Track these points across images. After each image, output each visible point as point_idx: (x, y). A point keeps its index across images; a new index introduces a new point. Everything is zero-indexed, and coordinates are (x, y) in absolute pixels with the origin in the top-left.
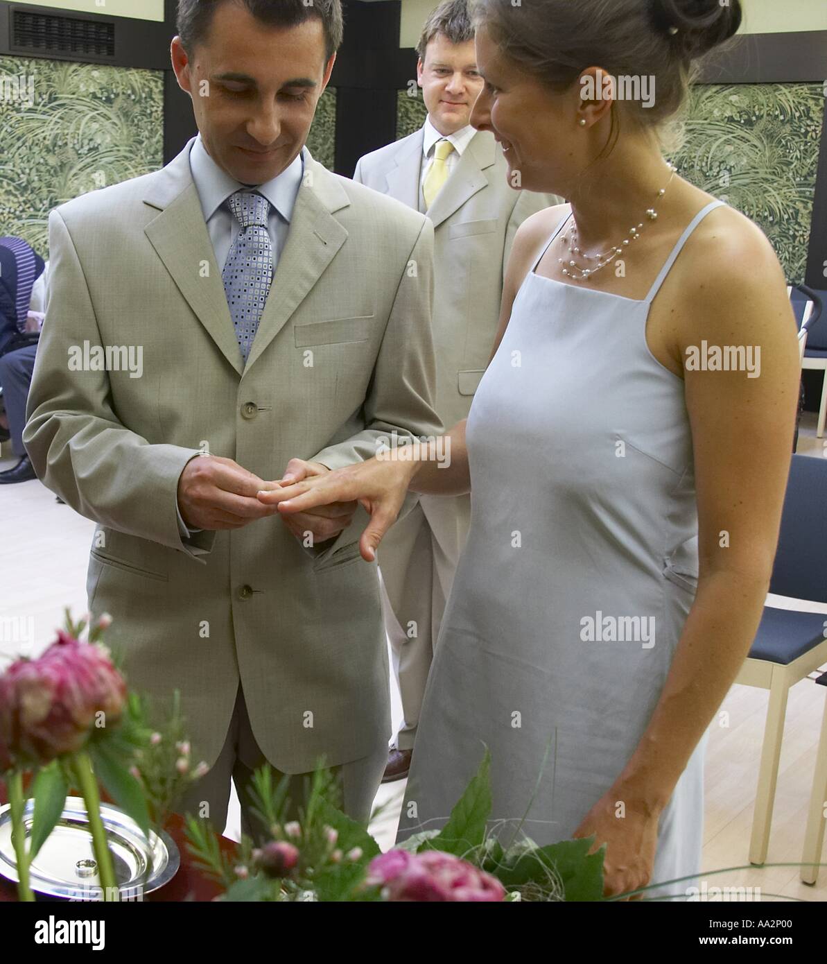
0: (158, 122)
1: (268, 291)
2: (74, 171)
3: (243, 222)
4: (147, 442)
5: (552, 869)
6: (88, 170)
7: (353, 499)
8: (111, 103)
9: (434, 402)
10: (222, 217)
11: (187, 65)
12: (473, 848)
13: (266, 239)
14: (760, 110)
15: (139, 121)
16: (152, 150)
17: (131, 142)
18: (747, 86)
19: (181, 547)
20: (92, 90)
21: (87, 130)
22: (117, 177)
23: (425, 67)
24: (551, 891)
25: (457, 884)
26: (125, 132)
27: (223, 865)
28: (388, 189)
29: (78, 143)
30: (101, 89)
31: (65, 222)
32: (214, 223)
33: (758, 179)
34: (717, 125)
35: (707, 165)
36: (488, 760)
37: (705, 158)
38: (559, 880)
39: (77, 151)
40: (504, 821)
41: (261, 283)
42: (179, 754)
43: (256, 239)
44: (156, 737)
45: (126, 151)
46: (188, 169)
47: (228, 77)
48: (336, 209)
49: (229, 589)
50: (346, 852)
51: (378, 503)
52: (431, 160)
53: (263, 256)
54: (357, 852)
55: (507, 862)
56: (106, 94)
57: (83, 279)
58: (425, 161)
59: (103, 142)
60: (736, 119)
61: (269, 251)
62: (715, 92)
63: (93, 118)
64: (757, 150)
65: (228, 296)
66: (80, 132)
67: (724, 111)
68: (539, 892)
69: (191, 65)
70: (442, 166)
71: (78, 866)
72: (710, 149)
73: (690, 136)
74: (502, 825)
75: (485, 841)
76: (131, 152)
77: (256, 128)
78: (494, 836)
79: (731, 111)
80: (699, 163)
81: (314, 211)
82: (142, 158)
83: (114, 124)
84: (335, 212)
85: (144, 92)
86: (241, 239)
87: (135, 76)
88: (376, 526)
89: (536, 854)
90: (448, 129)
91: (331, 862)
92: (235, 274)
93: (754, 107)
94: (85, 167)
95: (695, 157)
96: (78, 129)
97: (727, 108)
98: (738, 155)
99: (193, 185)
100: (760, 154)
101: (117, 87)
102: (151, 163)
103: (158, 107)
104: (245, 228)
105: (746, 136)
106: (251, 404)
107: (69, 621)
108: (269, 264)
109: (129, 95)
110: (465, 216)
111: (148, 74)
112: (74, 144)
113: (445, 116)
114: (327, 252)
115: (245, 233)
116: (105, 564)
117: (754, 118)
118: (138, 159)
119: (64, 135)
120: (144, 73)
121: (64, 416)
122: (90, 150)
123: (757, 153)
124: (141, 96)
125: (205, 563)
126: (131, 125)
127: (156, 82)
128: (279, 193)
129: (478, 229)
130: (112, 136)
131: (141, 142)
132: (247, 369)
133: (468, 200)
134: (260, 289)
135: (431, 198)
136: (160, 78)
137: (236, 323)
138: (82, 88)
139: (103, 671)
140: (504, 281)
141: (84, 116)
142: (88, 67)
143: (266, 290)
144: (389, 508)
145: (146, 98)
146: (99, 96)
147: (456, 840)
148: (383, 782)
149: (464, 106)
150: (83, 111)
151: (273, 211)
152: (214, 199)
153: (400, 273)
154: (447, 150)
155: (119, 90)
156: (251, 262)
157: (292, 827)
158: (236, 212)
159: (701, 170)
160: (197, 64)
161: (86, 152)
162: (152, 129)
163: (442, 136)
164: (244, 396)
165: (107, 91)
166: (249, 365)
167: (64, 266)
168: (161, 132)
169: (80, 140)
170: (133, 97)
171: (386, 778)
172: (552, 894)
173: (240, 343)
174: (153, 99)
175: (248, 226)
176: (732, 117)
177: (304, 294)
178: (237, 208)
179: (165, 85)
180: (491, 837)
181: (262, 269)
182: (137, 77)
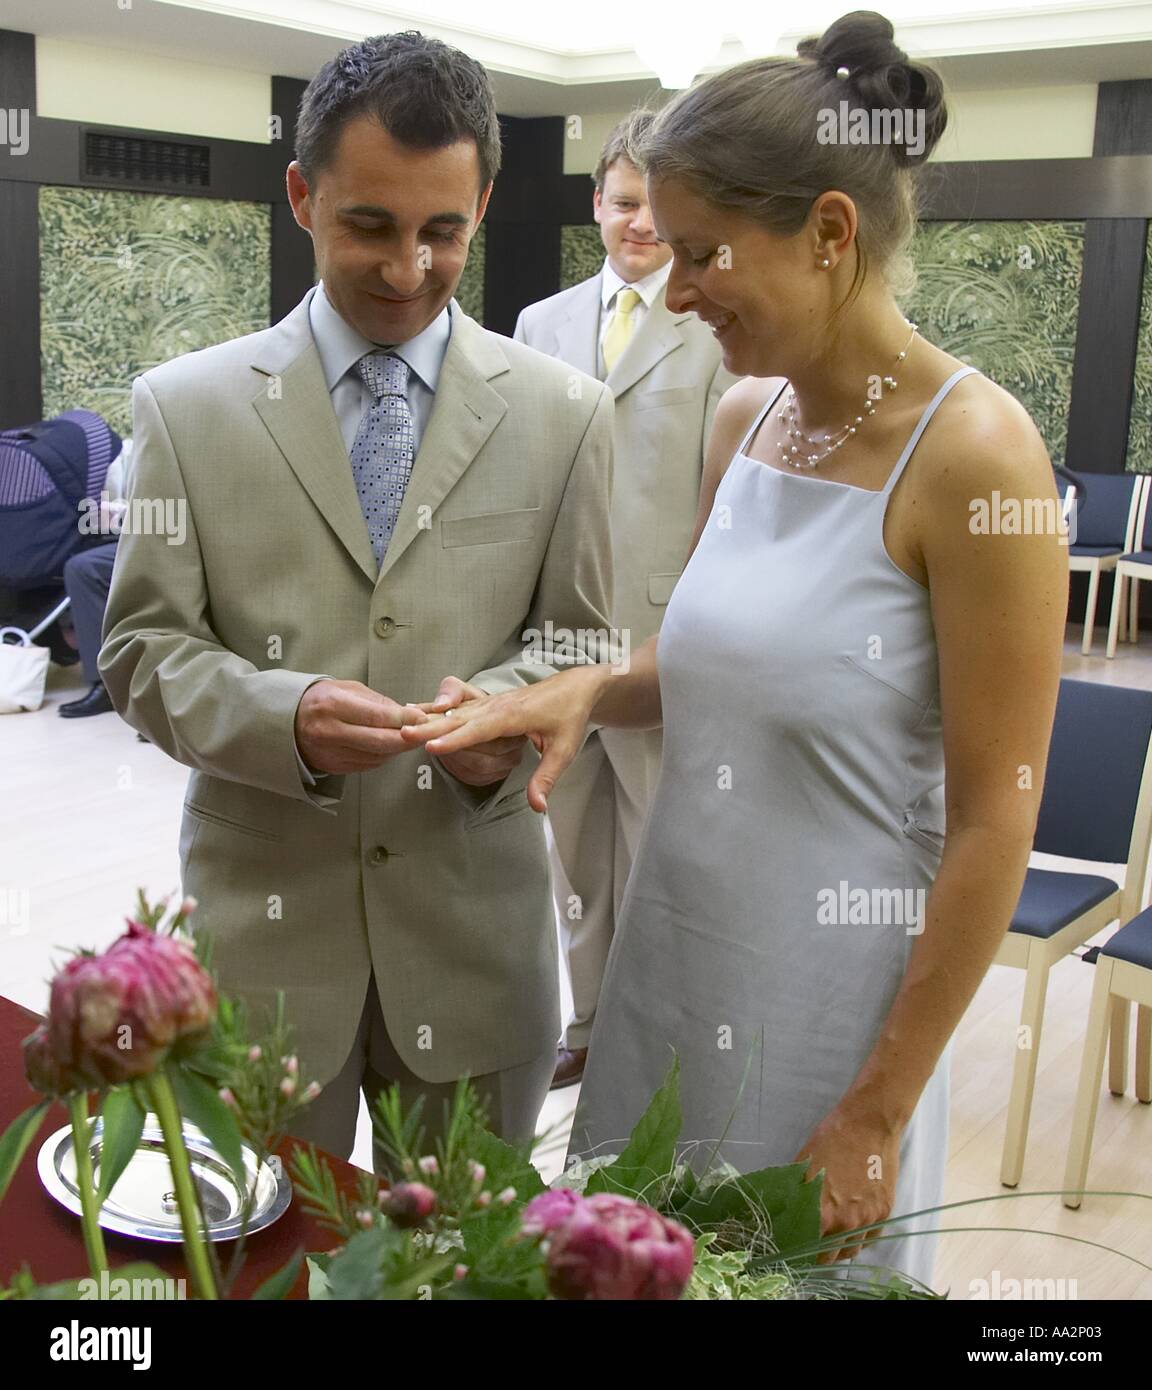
0: (263, 267)
1: (408, 478)
2: (160, 327)
3: (376, 391)
4: (254, 667)
5: (756, 1201)
6: (177, 326)
7: (521, 733)
8: (206, 243)
9: (611, 615)
10: (350, 385)
11: (307, 196)
12: (658, 1179)
13: (406, 412)
14: (1006, 252)
15: (240, 265)
16: (256, 301)
17: (229, 290)
18: (991, 223)
19: (304, 796)
20: (181, 227)
21: (174, 278)
22: (212, 335)
23: (604, 200)
24: (756, 1229)
25: (634, 1236)
26: (223, 279)
27: (341, 1212)
28: (558, 348)
29: (164, 293)
30: (193, 226)
31: (153, 392)
32: (340, 392)
33: (1006, 336)
34: (955, 270)
35: (943, 318)
36: (677, 1068)
37: (941, 311)
38: (766, 1216)
39: (163, 303)
40: (698, 1142)
41: (399, 467)
42: (284, 1073)
43: (392, 412)
44: (256, 1051)
45: (223, 302)
46: (307, 325)
47: (357, 211)
48: (493, 375)
49: (357, 853)
50: (496, 1193)
51: (551, 739)
52: (612, 313)
53: (402, 434)
54: (510, 1193)
55: (701, 1194)
56: (199, 233)
57: (175, 464)
58: (604, 314)
59: (195, 291)
60: (978, 263)
61: (409, 427)
62: (952, 230)
63: (183, 263)
64: (1004, 301)
65: (358, 484)
66: (167, 279)
67: (964, 252)
68: (741, 1230)
69: (312, 195)
70: (626, 320)
71: (165, 1200)
72: (947, 299)
73: (923, 282)
74: (695, 1147)
75: (674, 1168)
76: (230, 303)
77: (393, 273)
78: (685, 1161)
79: (972, 253)
80: (934, 316)
81: (464, 377)
82: (244, 311)
83: (209, 269)
84: (492, 379)
85: (246, 229)
86: (373, 413)
87: (235, 211)
88: (548, 769)
89: (736, 1183)
90: (633, 275)
91: (477, 1206)
92: (367, 456)
93: (999, 248)
94: (173, 323)
95: (929, 309)
96: (165, 276)
97: (967, 249)
98: (982, 307)
99: (313, 345)
100: (1008, 305)
101: (212, 224)
102: (255, 317)
103: (263, 248)
104: (379, 399)
105: (991, 283)
106: (387, 619)
107: (144, 906)
108: (408, 443)
109: (228, 234)
110: (655, 383)
111: (251, 208)
112: (160, 295)
113: (630, 259)
114: (481, 429)
115: (379, 405)
116: (203, 821)
117: (1000, 262)
118: (239, 312)
119: (146, 283)
120: (247, 207)
121: (150, 636)
122: (179, 302)
123: (1004, 305)
124: (242, 234)
125: (335, 813)
126: (230, 271)
127: (261, 217)
128: (421, 355)
129: (672, 398)
130: (206, 284)
131: (242, 292)
132: (382, 575)
133: (659, 362)
134: (398, 475)
135: (613, 359)
136: (266, 213)
137: (368, 517)
138: (170, 226)
139: (185, 971)
140: (704, 463)
141: (172, 260)
142: (178, 200)
143: (405, 476)
144: (564, 745)
145: (248, 237)
146: (191, 234)
147: (637, 1168)
148: (552, 1089)
149: (654, 247)
150: (170, 255)
151: (414, 378)
152: (341, 363)
153: (573, 455)
154: (632, 299)
155: (216, 228)
156: (387, 441)
157: (428, 1162)
158: (368, 380)
159: (937, 325)
160: (319, 195)
161: (174, 304)
162: (256, 275)
163: (624, 283)
164: (379, 609)
165: (200, 229)
166: (384, 572)
167: (152, 447)
168: (267, 278)
169: (167, 289)
170: (232, 236)
171: (556, 1084)
172: (757, 1233)
173: (372, 542)
174: (257, 239)
175: (384, 396)
176: (973, 260)
177: (453, 481)
178: (369, 373)
179: (272, 221)
180: (681, 1163)
181: (401, 450)
182: (238, 211)
